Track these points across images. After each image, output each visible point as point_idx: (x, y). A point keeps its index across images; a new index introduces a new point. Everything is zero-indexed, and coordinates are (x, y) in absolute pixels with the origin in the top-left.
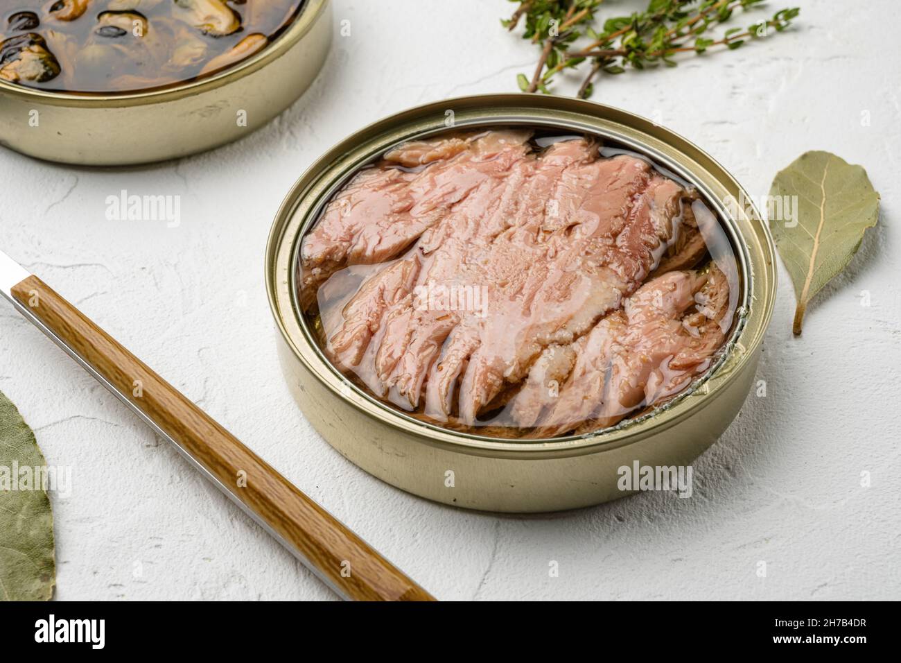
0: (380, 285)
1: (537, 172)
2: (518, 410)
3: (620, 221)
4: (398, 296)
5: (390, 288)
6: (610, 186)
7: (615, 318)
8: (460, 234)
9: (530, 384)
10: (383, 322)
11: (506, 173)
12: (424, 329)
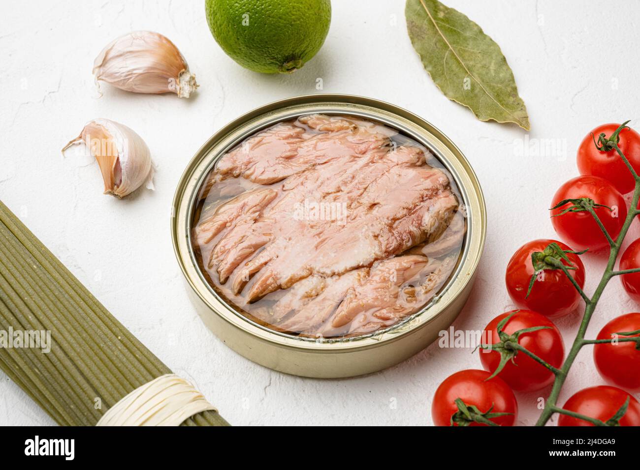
0: (246, 200)
1: (380, 161)
2: (277, 306)
3: (405, 211)
4: (251, 211)
5: (251, 204)
6: (414, 187)
7: (362, 272)
8: (310, 185)
9: (292, 293)
10: (234, 223)
11: (360, 156)
12: (252, 236)
